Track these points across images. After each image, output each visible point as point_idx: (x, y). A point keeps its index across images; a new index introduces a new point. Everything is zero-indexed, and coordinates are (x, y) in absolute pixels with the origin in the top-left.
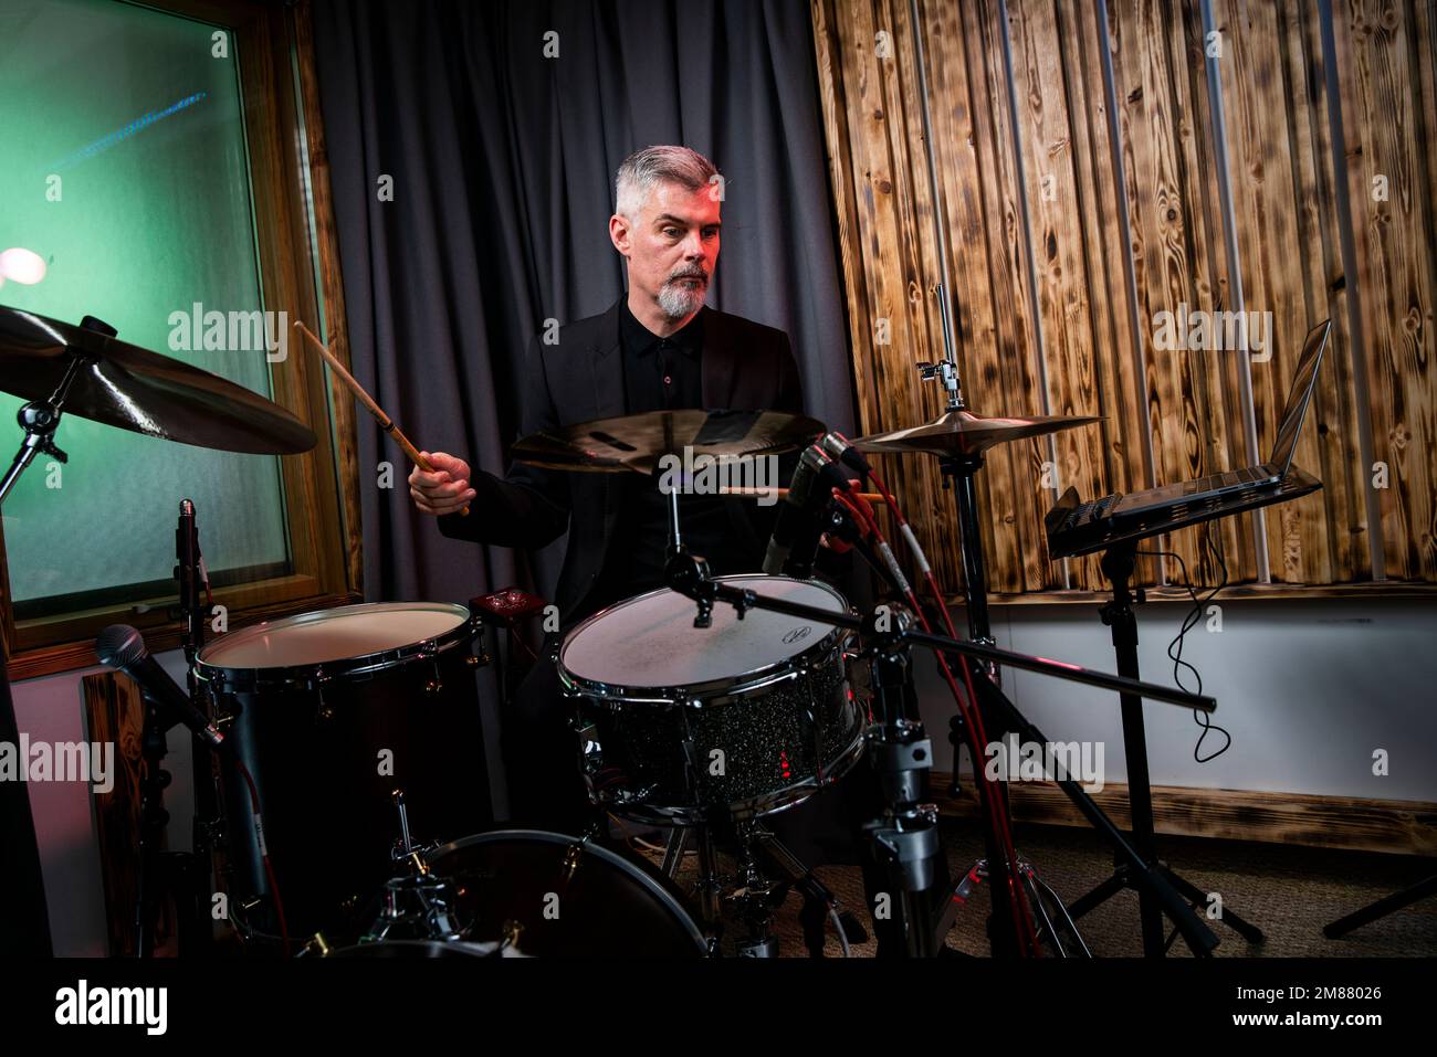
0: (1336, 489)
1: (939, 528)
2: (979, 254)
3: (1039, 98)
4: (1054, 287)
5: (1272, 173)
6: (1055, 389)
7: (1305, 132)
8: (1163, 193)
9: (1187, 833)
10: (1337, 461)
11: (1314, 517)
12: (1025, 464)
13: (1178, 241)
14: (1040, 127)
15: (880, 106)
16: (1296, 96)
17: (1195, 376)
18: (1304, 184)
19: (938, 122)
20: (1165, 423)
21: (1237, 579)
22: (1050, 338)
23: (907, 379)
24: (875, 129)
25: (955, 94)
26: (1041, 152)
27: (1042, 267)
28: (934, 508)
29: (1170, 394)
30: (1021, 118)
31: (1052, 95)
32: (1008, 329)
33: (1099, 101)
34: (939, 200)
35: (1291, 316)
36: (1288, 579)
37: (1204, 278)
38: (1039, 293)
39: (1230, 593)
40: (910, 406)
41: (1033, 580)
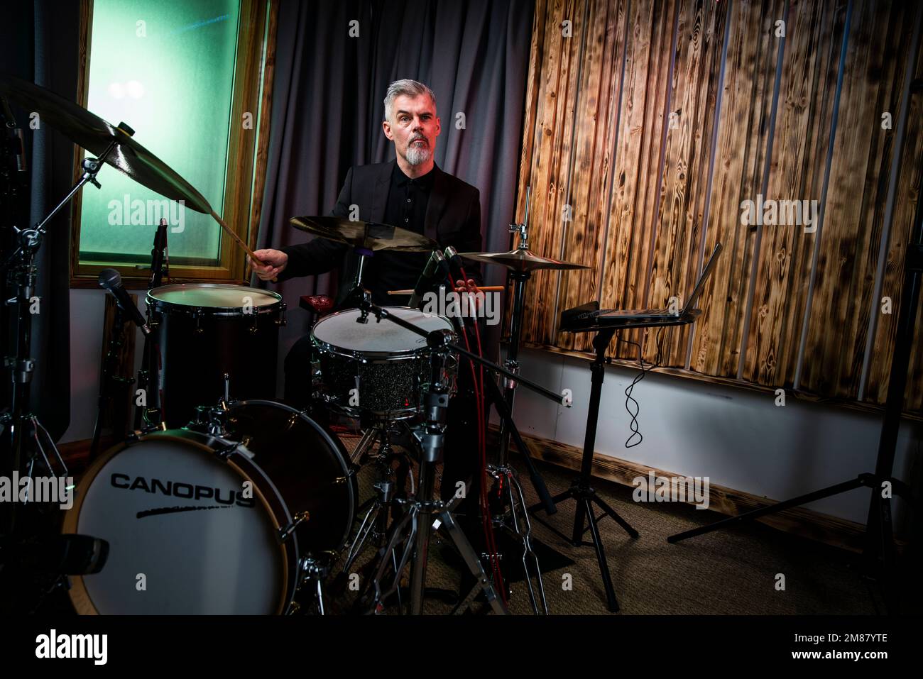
0: (729, 330)
1: (539, 310)
2: (586, 176)
3: (632, 103)
4: (619, 200)
5: (733, 166)
6: (609, 252)
7: (753, 149)
8: (680, 164)
9: (621, 483)
10: (733, 317)
11: (715, 342)
12: (587, 286)
13: (682, 191)
14: (630, 118)
15: (555, 91)
16: (753, 130)
17: (676, 260)
18: (748, 175)
19: (581, 105)
20: (657, 280)
21: (674, 365)
22: (612, 226)
23: (539, 231)
24: (550, 102)
25: (592, 92)
26: (627, 130)
27: (616, 189)
28: (539, 299)
29: (662, 267)
30: (622, 111)
31: (638, 103)
32: (593, 217)
33: (661, 111)
34: (574, 144)
35: (727, 239)
36: (697, 370)
37: (691, 212)
38: (612, 202)
39: (669, 371)
40: (538, 245)
41: (578, 344)
